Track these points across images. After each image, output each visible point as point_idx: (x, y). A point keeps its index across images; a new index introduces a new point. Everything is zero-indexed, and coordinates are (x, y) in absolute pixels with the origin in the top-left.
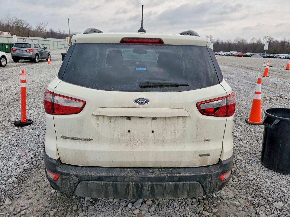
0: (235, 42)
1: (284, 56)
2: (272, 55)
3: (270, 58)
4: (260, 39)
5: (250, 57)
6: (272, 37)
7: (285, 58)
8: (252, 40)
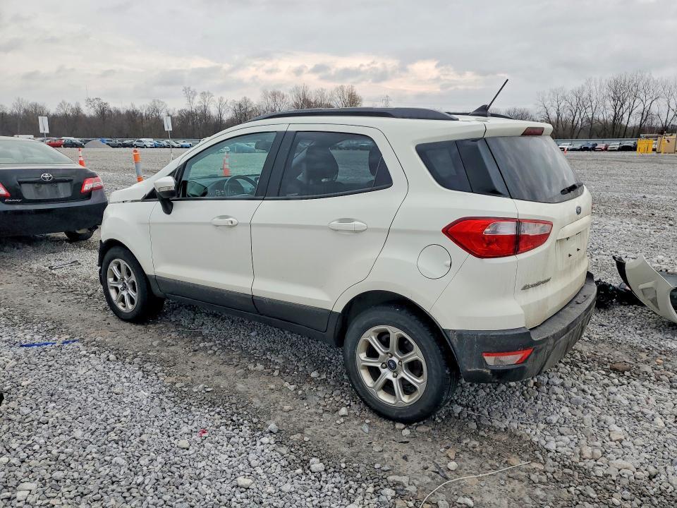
0: (16, 111)
1: (152, 144)
2: (127, 141)
3: (125, 149)
4: (77, 103)
5: (83, 147)
6: (104, 101)
7: (156, 147)
8: (61, 105)
